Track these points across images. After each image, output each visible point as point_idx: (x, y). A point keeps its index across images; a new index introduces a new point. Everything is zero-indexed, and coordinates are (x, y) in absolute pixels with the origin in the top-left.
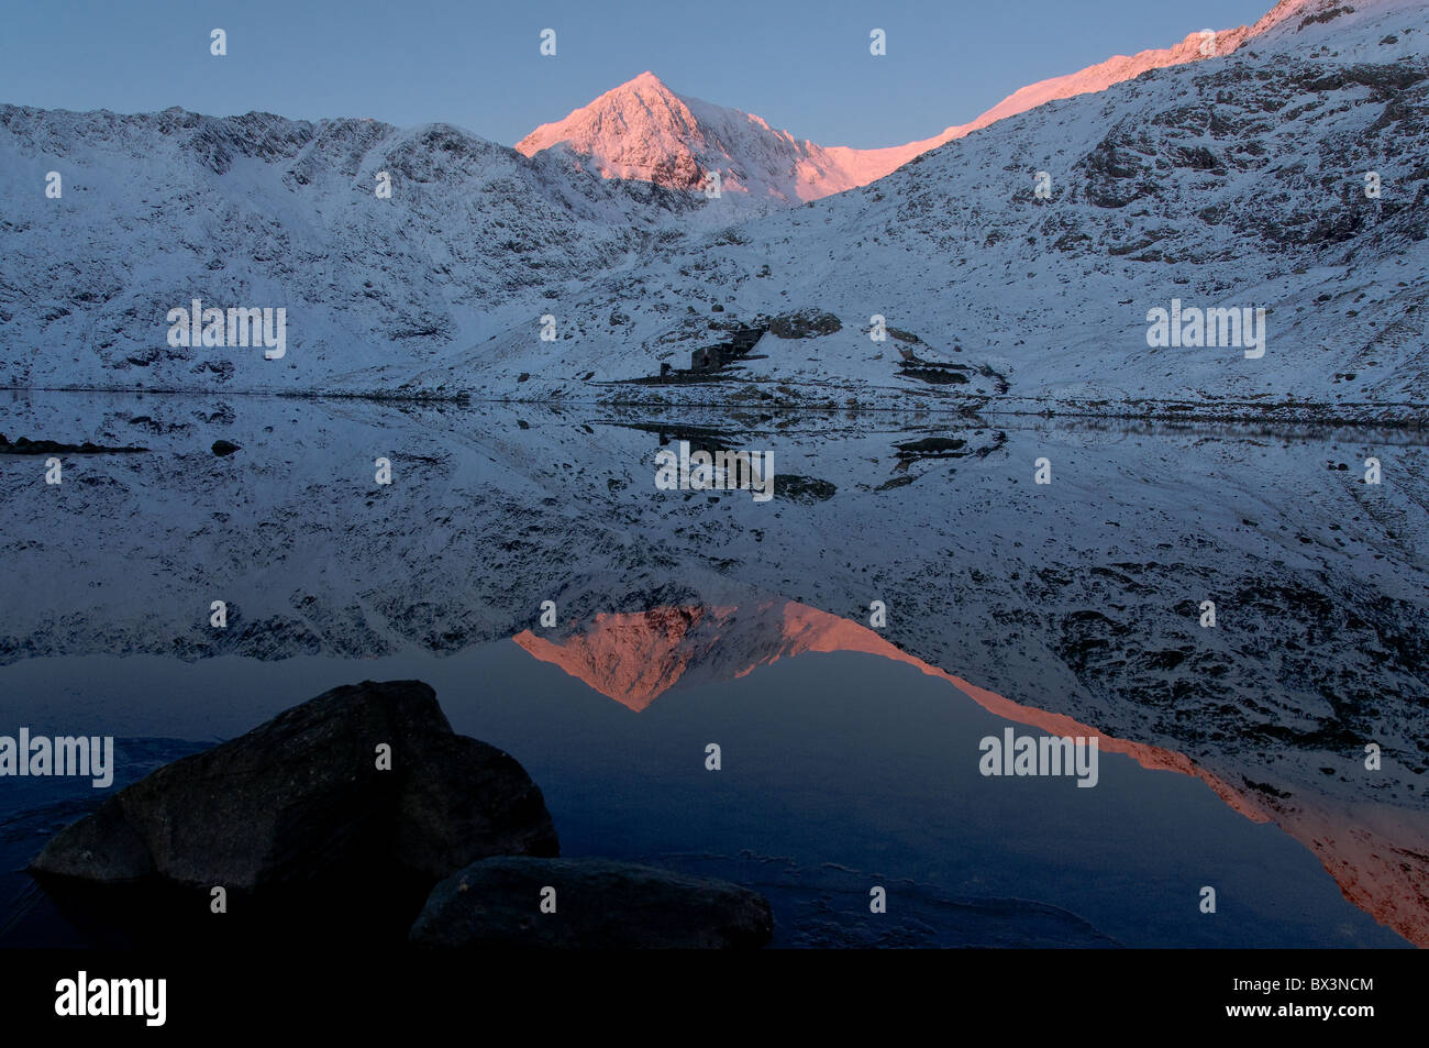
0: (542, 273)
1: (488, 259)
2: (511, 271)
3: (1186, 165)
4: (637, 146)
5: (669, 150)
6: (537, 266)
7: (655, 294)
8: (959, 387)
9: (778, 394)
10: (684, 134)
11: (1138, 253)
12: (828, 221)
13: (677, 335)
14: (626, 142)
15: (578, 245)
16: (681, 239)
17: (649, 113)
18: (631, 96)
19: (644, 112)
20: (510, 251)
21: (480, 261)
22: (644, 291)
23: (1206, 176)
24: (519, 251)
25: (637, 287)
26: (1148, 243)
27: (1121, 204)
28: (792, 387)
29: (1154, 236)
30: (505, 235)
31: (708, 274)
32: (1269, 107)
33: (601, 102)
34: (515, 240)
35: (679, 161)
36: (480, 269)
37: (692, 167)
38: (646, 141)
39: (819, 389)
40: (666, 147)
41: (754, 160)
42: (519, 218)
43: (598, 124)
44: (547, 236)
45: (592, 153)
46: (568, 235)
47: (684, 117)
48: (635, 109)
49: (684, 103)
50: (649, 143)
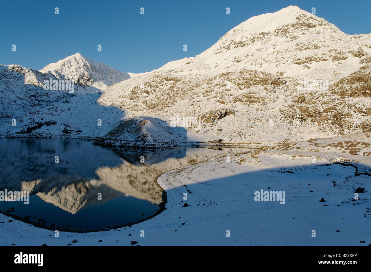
0: (41, 103)
1: (27, 99)
2: (33, 102)
3: (145, 93)
4: (74, 71)
5: (83, 72)
6: (40, 101)
8: (70, 134)
10: (87, 68)
11: (131, 109)
14: (71, 70)
15: (50, 96)
17: (78, 63)
18: (73, 59)
19: (76, 63)
20: (33, 97)
21: (24, 99)
23: (147, 95)
24: (35, 97)
26: (133, 107)
27: (133, 99)
28: (41, 134)
29: (134, 106)
30: (32, 93)
31: (55, 110)
32: (160, 83)
33: (66, 59)
34: (34, 94)
35: (85, 75)
36: (24, 101)
37: (89, 77)
40: (82, 71)
41: (106, 75)
42: (36, 89)
43: (64, 65)
44: (43, 94)
45: (62, 72)
46: (48, 94)
47: (87, 64)
48: (74, 62)
49: (87, 61)
50: (77, 70)
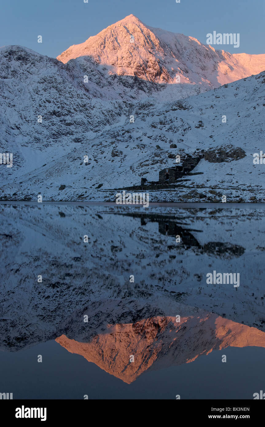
0: (72, 128)
2: (54, 128)
4: (125, 56)
5: (144, 57)
6: (69, 124)
7: (137, 139)
9: (209, 195)
10: (152, 48)
12: (236, 95)
13: (150, 162)
14: (119, 54)
15: (92, 112)
16: (151, 107)
18: (122, 28)
19: (129, 36)
20: (54, 116)
22: (130, 137)
24: (59, 116)
25: (127, 135)
30: (51, 107)
31: (168, 126)
33: (105, 32)
34: (57, 110)
35: (150, 64)
37: (157, 67)
38: (131, 53)
39: (234, 191)
40: (142, 56)
41: (192, 62)
42: (59, 98)
43: (103, 44)
44: (75, 107)
45: (100, 60)
46: (87, 107)
47: (152, 39)
48: (124, 35)
49: (152, 31)
50: (133, 54)
